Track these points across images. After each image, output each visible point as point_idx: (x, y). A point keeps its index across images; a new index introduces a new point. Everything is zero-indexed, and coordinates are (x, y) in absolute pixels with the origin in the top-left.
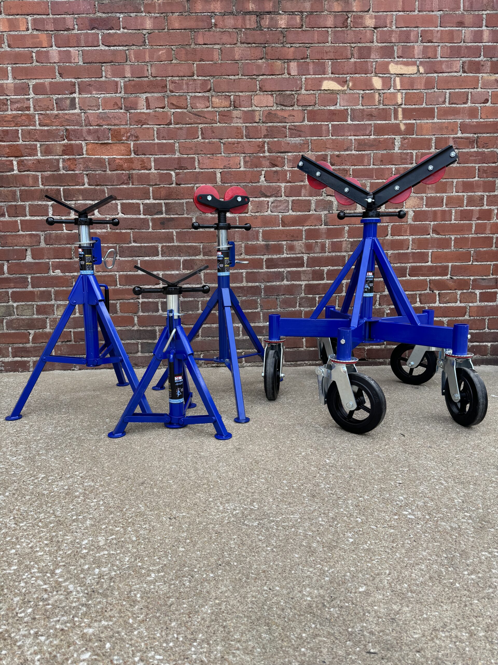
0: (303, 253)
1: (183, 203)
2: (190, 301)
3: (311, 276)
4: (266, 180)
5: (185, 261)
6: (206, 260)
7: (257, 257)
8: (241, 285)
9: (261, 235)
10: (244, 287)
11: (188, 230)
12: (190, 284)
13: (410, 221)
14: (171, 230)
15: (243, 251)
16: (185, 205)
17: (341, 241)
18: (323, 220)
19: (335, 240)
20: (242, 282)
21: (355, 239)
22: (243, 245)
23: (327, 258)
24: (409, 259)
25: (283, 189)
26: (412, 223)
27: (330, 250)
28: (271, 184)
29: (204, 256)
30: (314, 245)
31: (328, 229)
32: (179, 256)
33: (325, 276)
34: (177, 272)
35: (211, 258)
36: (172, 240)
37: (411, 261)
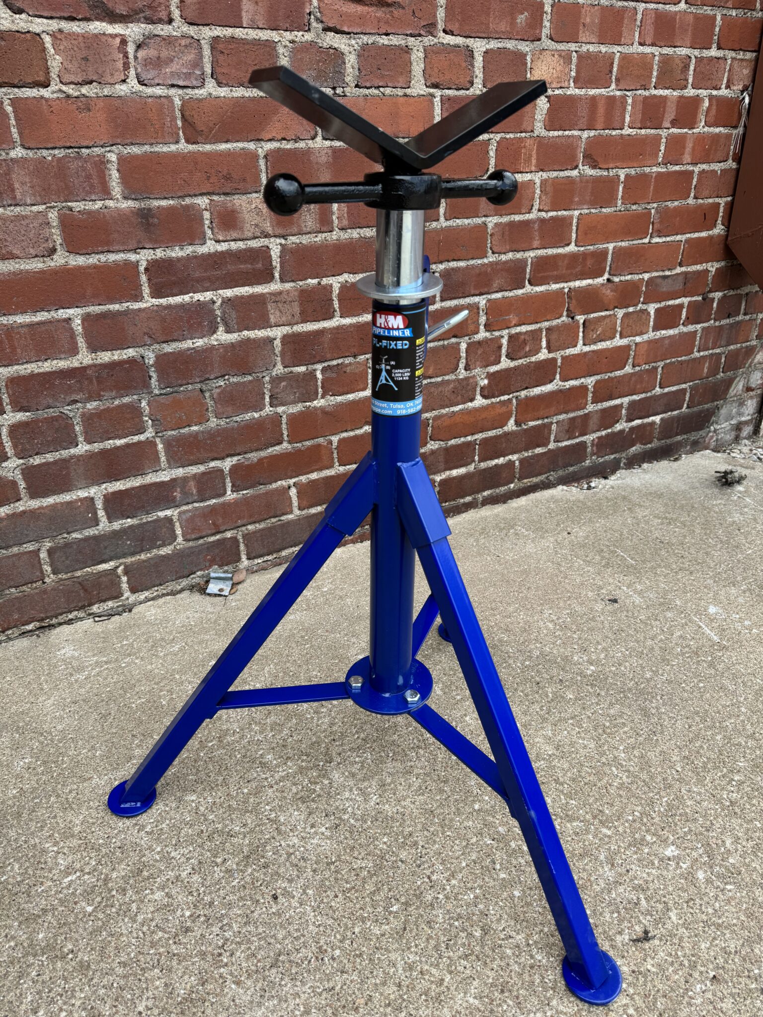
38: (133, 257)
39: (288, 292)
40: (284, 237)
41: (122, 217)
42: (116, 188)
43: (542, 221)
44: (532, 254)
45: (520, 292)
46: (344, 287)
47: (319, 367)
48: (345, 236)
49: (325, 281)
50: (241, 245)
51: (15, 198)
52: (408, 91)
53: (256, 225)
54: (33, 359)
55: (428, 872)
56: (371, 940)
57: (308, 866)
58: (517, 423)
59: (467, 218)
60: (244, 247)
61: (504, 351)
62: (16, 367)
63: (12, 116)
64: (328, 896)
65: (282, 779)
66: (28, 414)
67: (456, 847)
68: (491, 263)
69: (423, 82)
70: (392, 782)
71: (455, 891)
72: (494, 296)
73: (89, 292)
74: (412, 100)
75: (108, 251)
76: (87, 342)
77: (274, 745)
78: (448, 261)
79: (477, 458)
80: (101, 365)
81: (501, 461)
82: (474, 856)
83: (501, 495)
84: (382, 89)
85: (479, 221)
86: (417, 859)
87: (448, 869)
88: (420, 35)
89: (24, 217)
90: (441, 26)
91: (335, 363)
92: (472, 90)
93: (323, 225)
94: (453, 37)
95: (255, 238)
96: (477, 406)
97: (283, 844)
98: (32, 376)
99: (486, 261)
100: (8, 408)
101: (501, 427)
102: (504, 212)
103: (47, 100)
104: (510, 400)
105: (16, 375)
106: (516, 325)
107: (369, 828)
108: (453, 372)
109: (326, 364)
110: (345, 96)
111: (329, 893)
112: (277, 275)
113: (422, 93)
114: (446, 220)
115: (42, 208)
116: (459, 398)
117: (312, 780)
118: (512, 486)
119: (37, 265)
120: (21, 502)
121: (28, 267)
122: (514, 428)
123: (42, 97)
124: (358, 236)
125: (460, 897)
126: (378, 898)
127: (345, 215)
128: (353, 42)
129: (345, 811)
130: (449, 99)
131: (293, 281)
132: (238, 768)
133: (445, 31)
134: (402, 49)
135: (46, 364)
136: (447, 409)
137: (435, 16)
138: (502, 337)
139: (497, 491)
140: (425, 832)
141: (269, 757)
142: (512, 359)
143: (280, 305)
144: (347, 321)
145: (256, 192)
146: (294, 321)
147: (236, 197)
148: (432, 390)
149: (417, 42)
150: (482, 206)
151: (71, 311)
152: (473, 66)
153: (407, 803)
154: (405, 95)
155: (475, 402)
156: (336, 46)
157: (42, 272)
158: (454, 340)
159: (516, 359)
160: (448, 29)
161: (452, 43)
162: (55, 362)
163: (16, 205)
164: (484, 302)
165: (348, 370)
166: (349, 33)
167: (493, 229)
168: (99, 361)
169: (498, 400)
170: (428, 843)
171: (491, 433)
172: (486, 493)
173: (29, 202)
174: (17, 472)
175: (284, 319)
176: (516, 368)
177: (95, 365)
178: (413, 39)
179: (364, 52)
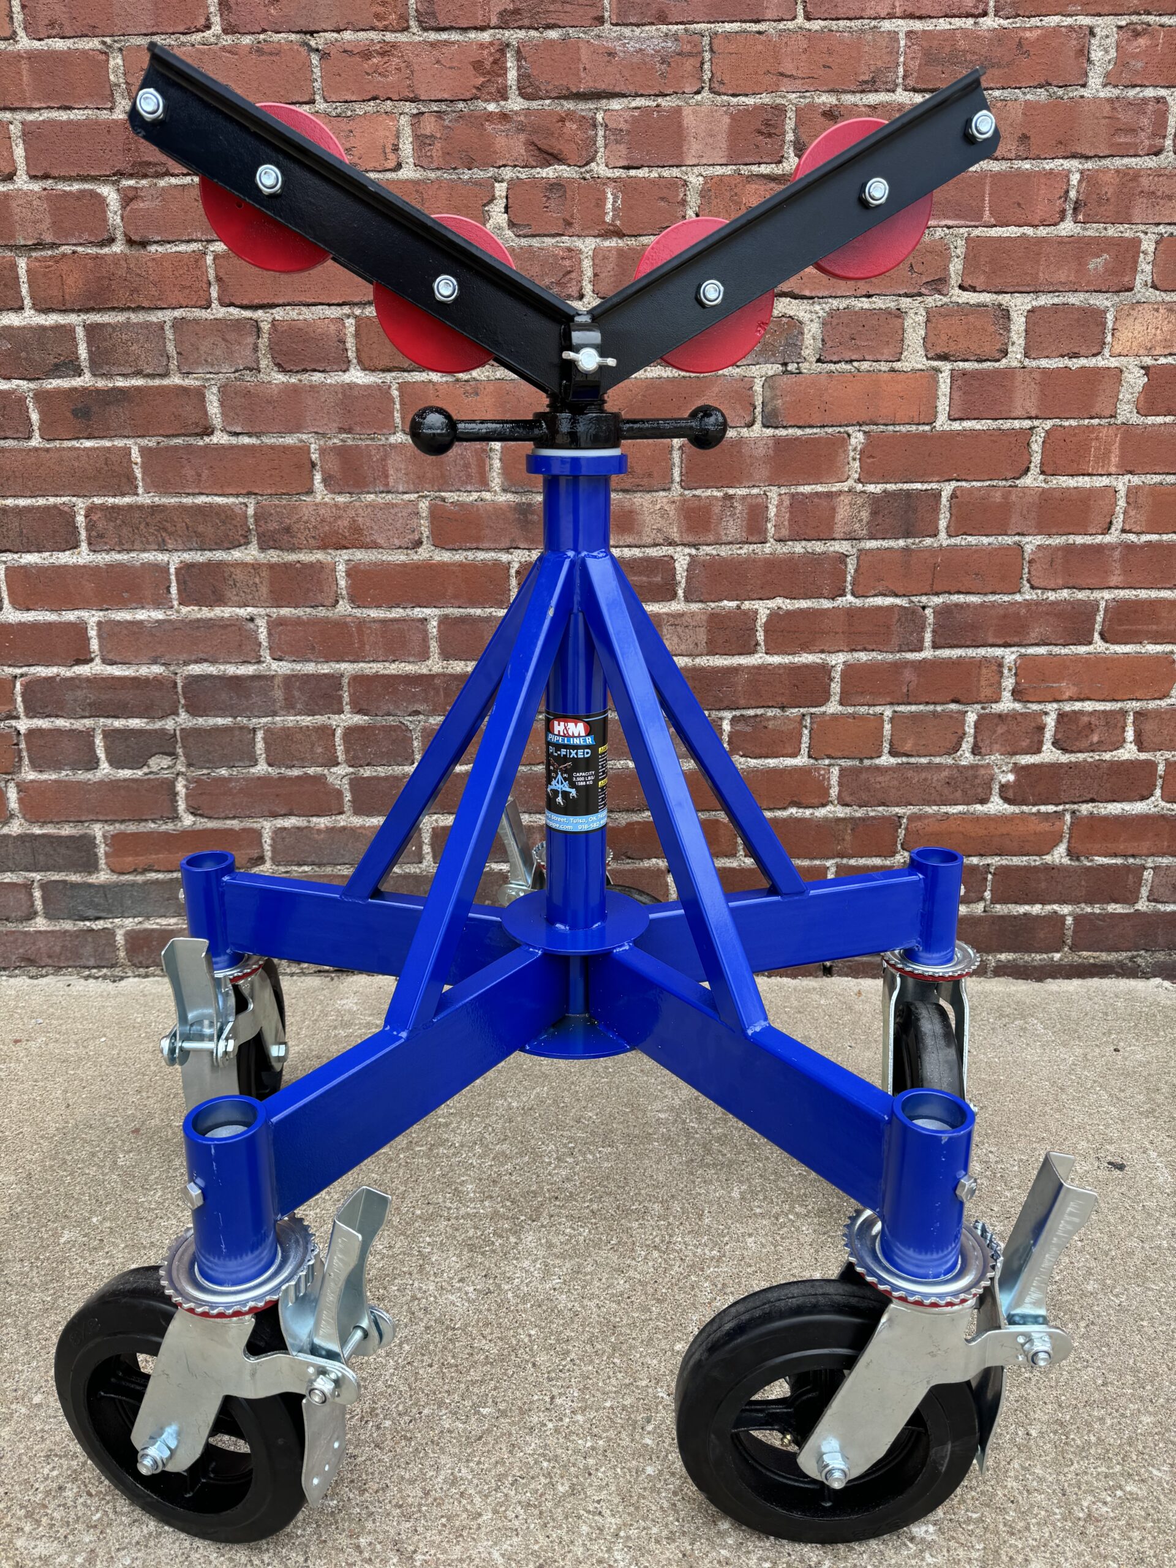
0: (672, 543)
1: (161, 326)
2: (216, 729)
3: (702, 636)
4: (512, 224)
5: (186, 569)
6: (272, 567)
7: (481, 556)
8: (423, 669)
9: (497, 464)
10: (431, 677)
11: (191, 440)
12: (213, 662)
13: (1126, 413)
14: (119, 443)
15: (426, 533)
16: (169, 334)
17: (830, 495)
18: (759, 401)
19: (807, 489)
20: (424, 656)
21: (891, 487)
22: (424, 506)
23: (772, 564)
24: (1107, 572)
25: (587, 264)
26: (1135, 419)
27: (785, 532)
28: (535, 242)
29: (262, 549)
30: (717, 510)
31: (778, 441)
32: (162, 549)
33: (760, 636)
34: (158, 615)
35: (292, 557)
36: (127, 484)
37: (1114, 580)
38: (504, 557)
39: (693, 614)
40: (695, 546)
41: (498, 511)
42: (496, 480)
43: (1130, 547)
44: (1107, 595)
45: (1082, 650)
46: (775, 616)
47: (728, 715)
48: (782, 549)
49: (747, 605)
50: (637, 552)
51: (387, 485)
52: (897, 365)
53: (659, 530)
54: (380, 659)
55: (555, 1391)
56: (432, 1429)
57: (425, 1320)
58: (1070, 853)
59: (987, 535)
60: (641, 555)
61: (1049, 734)
62: (362, 665)
63: (397, 400)
64: (422, 1361)
65: (465, 1217)
66: (366, 718)
67: (613, 1381)
68: (1028, 603)
69: (923, 353)
70: (591, 1273)
71: (572, 1428)
72: (1031, 651)
73: (450, 591)
74: (902, 376)
75: (477, 549)
76: (440, 647)
77: (484, 1176)
78: (950, 593)
79: (988, 895)
80: (451, 675)
81: (1036, 909)
82: (628, 1402)
83: (1035, 967)
84: (856, 364)
85: (1009, 540)
86: (553, 1371)
87: (584, 1400)
88: (920, 295)
89: (394, 505)
90: (954, 280)
91: (751, 712)
92: (1004, 361)
93: (752, 535)
94: (976, 294)
95: (655, 545)
96: (992, 812)
97: (416, 1284)
98: (377, 677)
99: (1018, 598)
100: (347, 708)
101: (1040, 855)
102: (1054, 531)
103: (434, 384)
104: (1059, 815)
105: (360, 673)
106: (1071, 699)
107: (525, 1311)
108: (949, 754)
109: (738, 713)
110: (800, 373)
111: (425, 1358)
112: (680, 593)
113: (920, 366)
114: (950, 536)
115: (413, 496)
116: (959, 794)
117: (499, 1231)
118: (1057, 956)
119: (400, 557)
120: (343, 816)
121: (390, 558)
122: (1066, 861)
123: (430, 381)
124: (802, 550)
125: (574, 1437)
126: (476, 1390)
127: (786, 523)
128: (817, 308)
129: (510, 1279)
130: (964, 373)
131: (701, 601)
132: (429, 1185)
133: (961, 287)
134: (890, 313)
135: (394, 666)
136: (935, 808)
137: (946, 268)
138: (1046, 713)
139: (1026, 957)
140: (588, 1347)
141: (470, 1187)
142: (1065, 750)
143: (679, 629)
144: (776, 660)
145: (664, 490)
146: (697, 652)
147: (639, 495)
148: (910, 774)
149: (916, 304)
150: (1013, 520)
151: (427, 611)
152: (1009, 331)
153: (591, 1304)
154: (893, 370)
155: (990, 805)
156: (792, 313)
157: (404, 565)
158: (953, 707)
159: (1072, 752)
160: (966, 285)
161: (972, 302)
162: (403, 664)
163: (388, 492)
164: (1013, 657)
165: (771, 725)
166: (812, 298)
167: (1033, 552)
168: (450, 671)
169: (1034, 809)
170: (580, 1360)
171: (1016, 861)
172: (1003, 957)
173: (401, 489)
174: (345, 781)
175: (683, 647)
176: (1070, 766)
177: (444, 675)
178: (909, 300)
179: (830, 322)
